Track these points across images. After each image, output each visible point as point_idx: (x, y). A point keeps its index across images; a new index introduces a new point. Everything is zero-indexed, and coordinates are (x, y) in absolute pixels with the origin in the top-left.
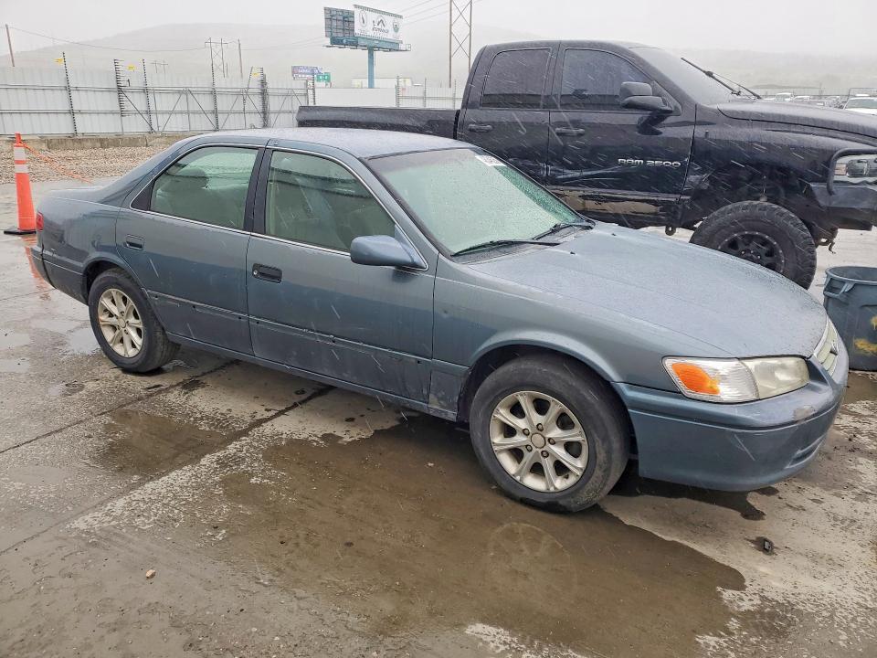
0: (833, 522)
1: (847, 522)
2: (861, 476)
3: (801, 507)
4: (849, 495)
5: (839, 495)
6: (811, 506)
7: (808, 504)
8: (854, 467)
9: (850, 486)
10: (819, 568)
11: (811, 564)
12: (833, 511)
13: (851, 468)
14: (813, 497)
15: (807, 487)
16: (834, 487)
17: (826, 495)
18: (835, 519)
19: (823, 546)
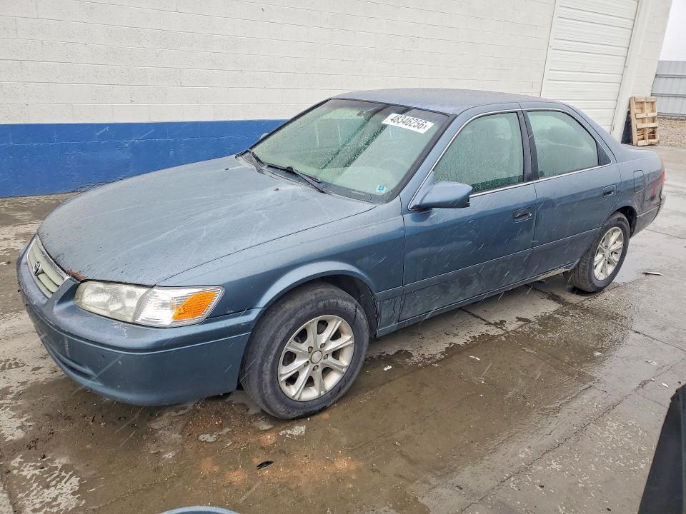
0: (17, 361)
1: (7, 366)
2: (13, 414)
3: (45, 359)
4: (16, 389)
5: (23, 383)
6: (38, 363)
7: (41, 363)
8: (23, 419)
9: (19, 396)
10: (12, 332)
11: (18, 331)
12: (21, 369)
13: (26, 417)
14: (41, 370)
15: (51, 376)
16: (30, 390)
17: (33, 378)
18: (16, 364)
19: (17, 343)
